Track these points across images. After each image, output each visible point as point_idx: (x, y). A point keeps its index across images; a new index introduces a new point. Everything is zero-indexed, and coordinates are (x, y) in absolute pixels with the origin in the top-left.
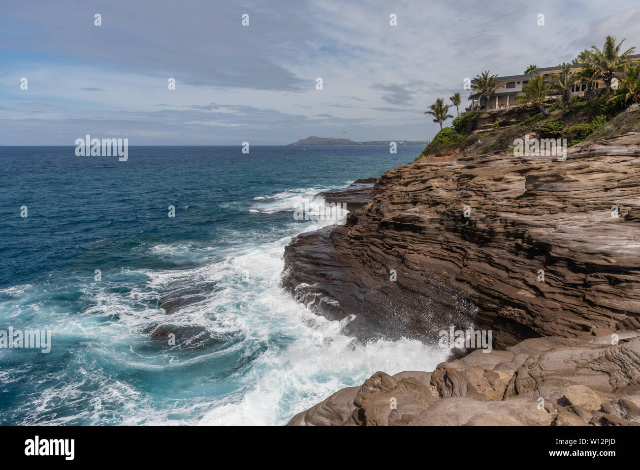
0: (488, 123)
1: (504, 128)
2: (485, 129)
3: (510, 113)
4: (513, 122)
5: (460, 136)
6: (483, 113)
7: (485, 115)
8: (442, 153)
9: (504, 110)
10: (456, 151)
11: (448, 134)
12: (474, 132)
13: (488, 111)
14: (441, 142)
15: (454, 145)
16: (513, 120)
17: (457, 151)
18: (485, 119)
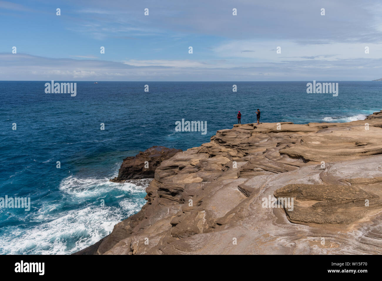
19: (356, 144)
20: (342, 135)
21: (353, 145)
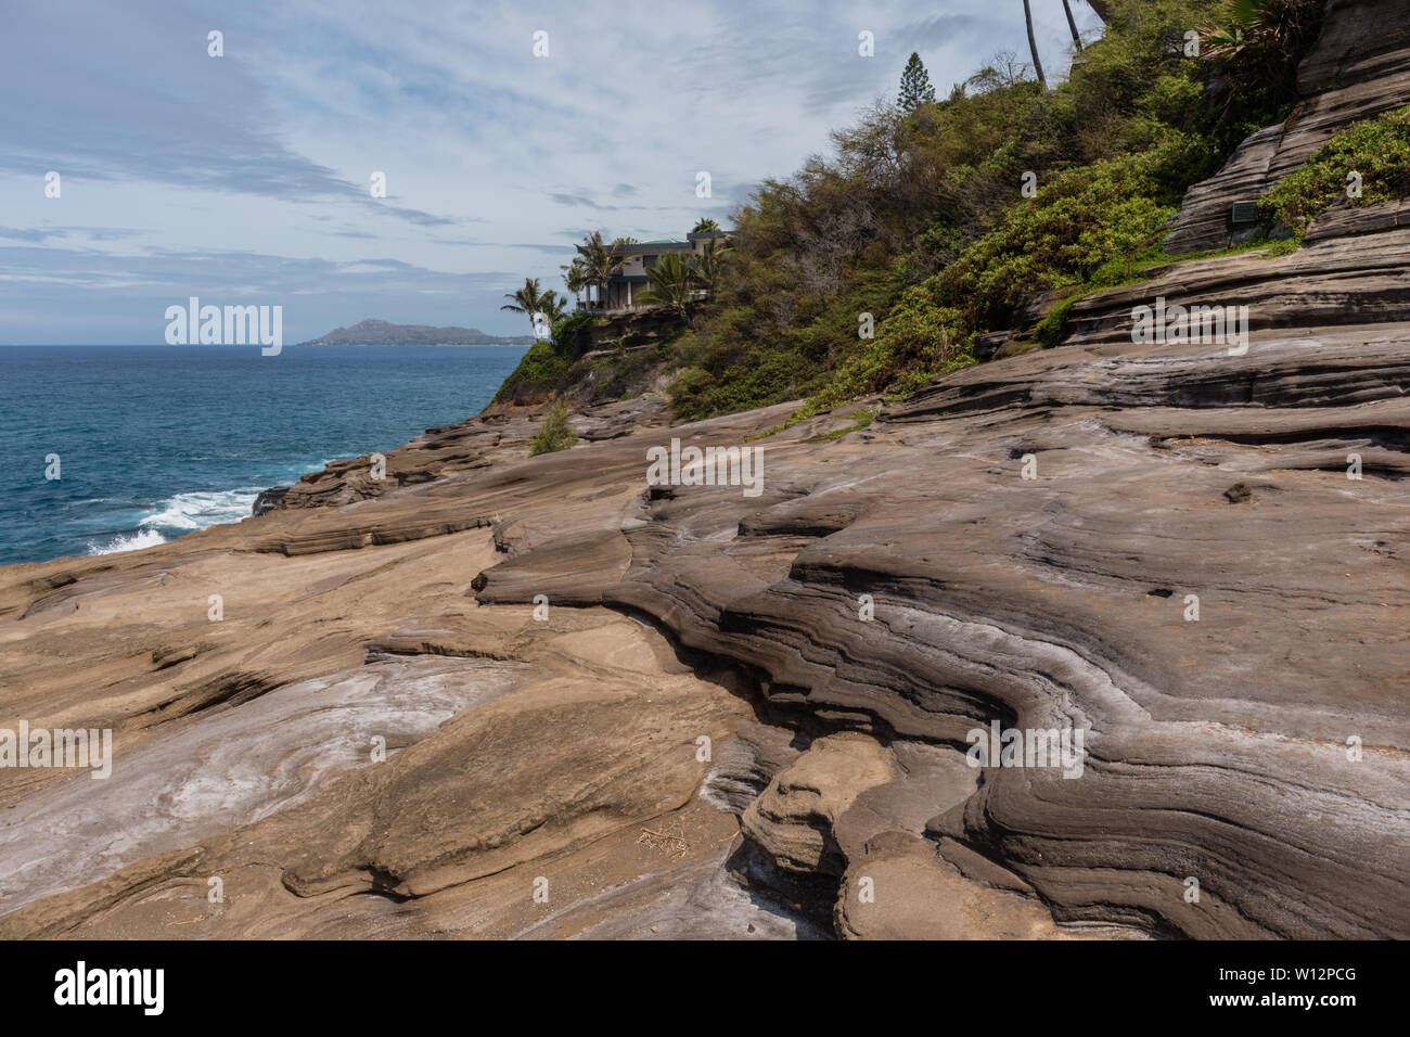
0: (610, 336)
1: (636, 350)
2: (606, 349)
3: (645, 320)
4: (653, 338)
5: (560, 363)
6: (599, 317)
7: (603, 322)
8: (525, 398)
9: (634, 314)
10: (550, 394)
11: (539, 356)
12: (587, 354)
13: (608, 313)
14: (525, 375)
15: (546, 382)
16: (652, 334)
17: (552, 395)
18: (603, 328)
19: (156, 661)
20: (117, 618)
21: (145, 664)
